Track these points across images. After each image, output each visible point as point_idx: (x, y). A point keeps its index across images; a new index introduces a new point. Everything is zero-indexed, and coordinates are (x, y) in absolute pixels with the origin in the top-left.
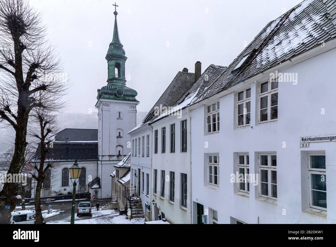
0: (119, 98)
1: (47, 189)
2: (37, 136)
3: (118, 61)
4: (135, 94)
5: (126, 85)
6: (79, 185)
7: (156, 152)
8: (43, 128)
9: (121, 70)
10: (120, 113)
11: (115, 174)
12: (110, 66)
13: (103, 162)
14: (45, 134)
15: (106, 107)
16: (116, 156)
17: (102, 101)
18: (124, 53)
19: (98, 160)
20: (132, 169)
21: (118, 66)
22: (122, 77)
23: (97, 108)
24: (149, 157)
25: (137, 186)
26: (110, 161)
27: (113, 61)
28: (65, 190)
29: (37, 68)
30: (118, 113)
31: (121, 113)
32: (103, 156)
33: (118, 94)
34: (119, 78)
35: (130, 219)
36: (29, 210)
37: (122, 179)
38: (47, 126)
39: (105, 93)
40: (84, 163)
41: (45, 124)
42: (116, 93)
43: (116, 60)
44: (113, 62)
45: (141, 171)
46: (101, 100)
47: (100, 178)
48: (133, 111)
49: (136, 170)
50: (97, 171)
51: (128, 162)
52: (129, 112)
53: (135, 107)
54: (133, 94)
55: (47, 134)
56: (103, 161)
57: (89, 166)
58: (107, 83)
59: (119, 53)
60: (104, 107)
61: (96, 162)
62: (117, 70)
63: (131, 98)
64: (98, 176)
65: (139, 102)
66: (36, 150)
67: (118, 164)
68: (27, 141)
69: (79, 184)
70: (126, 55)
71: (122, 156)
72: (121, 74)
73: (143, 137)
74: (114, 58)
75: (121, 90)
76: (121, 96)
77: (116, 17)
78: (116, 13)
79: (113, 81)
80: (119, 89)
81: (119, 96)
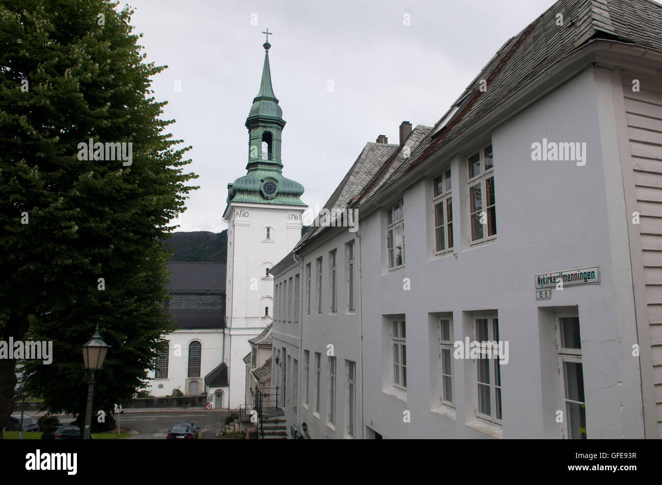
0: (267, 199)
3: (268, 130)
4: (299, 191)
5: (283, 175)
6: (187, 378)
9: (274, 143)
10: (268, 229)
12: (254, 139)
13: (233, 332)
15: (242, 218)
16: (260, 319)
17: (234, 206)
18: (280, 113)
19: (224, 327)
21: (268, 137)
22: (274, 159)
23: (226, 221)
26: (247, 328)
28: (161, 386)
30: (266, 229)
31: (271, 230)
32: (234, 319)
33: (267, 192)
34: (270, 162)
39: (242, 191)
40: (198, 333)
42: (262, 190)
43: (265, 127)
44: (260, 131)
46: (232, 204)
47: (228, 365)
48: (295, 225)
50: (222, 350)
52: (287, 228)
53: (299, 217)
54: (295, 190)
56: (233, 329)
57: (209, 340)
58: (247, 171)
60: (238, 218)
61: (221, 331)
62: (267, 145)
63: (291, 200)
64: (225, 362)
65: (308, 206)
69: (188, 376)
72: (274, 154)
74: (261, 124)
75: (271, 183)
76: (271, 195)
77: (267, 52)
78: (267, 46)
79: (257, 166)
80: (268, 183)
81: (269, 195)
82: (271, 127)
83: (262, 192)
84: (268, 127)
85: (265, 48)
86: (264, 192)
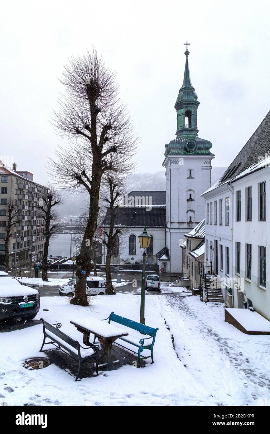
0: (189, 152)
1: (115, 256)
2: (107, 200)
3: (189, 109)
4: (209, 146)
5: (198, 136)
7: (239, 219)
8: (112, 191)
9: (193, 117)
10: (190, 171)
11: (186, 245)
12: (180, 116)
13: (171, 230)
14: (114, 198)
15: (175, 165)
16: (187, 223)
17: (170, 158)
18: (196, 97)
19: (166, 227)
20: (207, 240)
21: (188, 114)
22: (193, 127)
23: (165, 166)
24: (229, 225)
25: (213, 261)
26: (179, 228)
27: (183, 109)
28: (132, 259)
29: (109, 129)
30: (189, 171)
31: (192, 171)
32: (171, 223)
33: (189, 148)
34: (190, 129)
35: (206, 302)
36: (100, 277)
37: (195, 251)
38: (116, 188)
39: (174, 148)
40: (151, 231)
41: (114, 187)
42: (186, 147)
43: (187, 107)
44: (183, 111)
45: (219, 243)
46: (169, 156)
47: (169, 248)
48: (207, 167)
49: (211, 242)
50: (165, 240)
51: (201, 231)
52: (202, 169)
53: (209, 162)
54: (207, 146)
55: (116, 198)
56: (171, 228)
57: (156, 234)
58: (176, 136)
59: (191, 98)
60: (172, 165)
61: (164, 229)
62: (188, 119)
63: (204, 152)
64: (167, 246)
65: (215, 155)
66: (105, 214)
67: (188, 233)
68: (99, 206)
70: (198, 100)
71: (194, 223)
72: (193, 124)
73: (220, 200)
74: (184, 106)
75: (192, 142)
76: (192, 150)
77: (187, 57)
78: (187, 53)
79: (183, 132)
80: (190, 142)
81: (190, 150)
82: (190, 107)
83: (186, 148)
84: (188, 107)
85: (186, 55)
86: (187, 148)
